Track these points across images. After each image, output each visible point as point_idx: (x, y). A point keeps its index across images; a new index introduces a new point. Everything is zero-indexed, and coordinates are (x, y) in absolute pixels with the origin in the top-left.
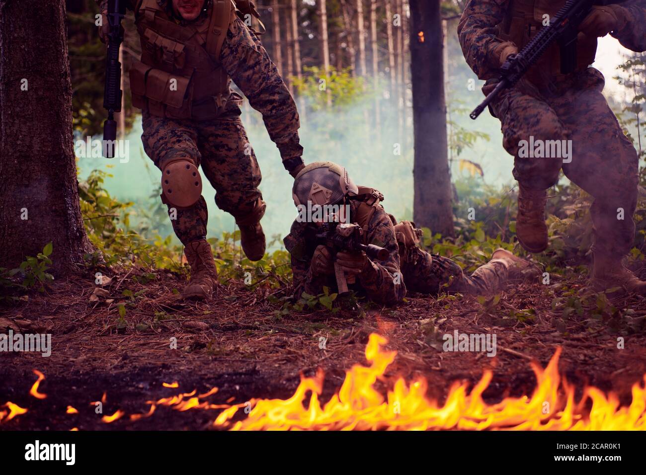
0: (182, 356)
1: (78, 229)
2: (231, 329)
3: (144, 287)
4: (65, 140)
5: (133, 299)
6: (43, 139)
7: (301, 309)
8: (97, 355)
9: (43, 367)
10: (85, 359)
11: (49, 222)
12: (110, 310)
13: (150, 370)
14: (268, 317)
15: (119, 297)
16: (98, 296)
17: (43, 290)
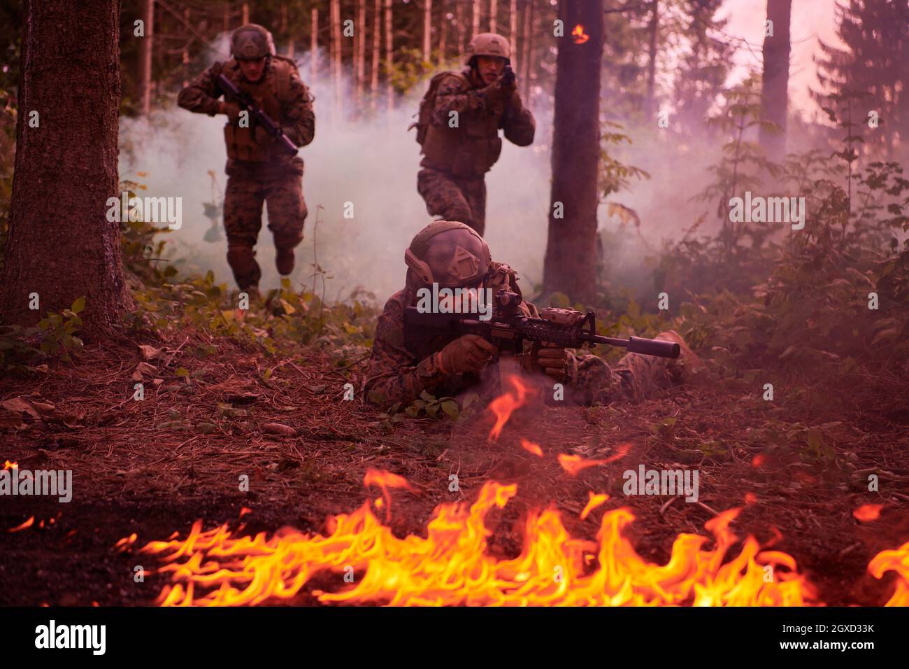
0: (267, 478)
1: (117, 277)
2: (326, 438)
3: (202, 363)
4: (108, 156)
5: (188, 381)
6: (79, 154)
7: (416, 415)
8: (152, 468)
9: (83, 481)
10: (138, 474)
11: (79, 266)
12: (159, 394)
13: (233, 502)
14: (373, 424)
15: (170, 377)
16: (142, 374)
17: (68, 358)
